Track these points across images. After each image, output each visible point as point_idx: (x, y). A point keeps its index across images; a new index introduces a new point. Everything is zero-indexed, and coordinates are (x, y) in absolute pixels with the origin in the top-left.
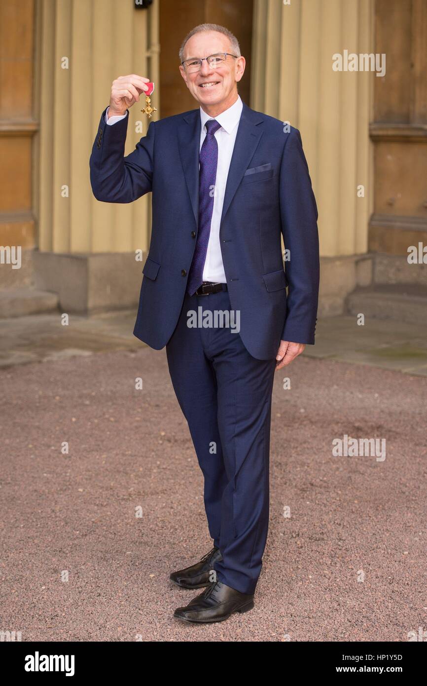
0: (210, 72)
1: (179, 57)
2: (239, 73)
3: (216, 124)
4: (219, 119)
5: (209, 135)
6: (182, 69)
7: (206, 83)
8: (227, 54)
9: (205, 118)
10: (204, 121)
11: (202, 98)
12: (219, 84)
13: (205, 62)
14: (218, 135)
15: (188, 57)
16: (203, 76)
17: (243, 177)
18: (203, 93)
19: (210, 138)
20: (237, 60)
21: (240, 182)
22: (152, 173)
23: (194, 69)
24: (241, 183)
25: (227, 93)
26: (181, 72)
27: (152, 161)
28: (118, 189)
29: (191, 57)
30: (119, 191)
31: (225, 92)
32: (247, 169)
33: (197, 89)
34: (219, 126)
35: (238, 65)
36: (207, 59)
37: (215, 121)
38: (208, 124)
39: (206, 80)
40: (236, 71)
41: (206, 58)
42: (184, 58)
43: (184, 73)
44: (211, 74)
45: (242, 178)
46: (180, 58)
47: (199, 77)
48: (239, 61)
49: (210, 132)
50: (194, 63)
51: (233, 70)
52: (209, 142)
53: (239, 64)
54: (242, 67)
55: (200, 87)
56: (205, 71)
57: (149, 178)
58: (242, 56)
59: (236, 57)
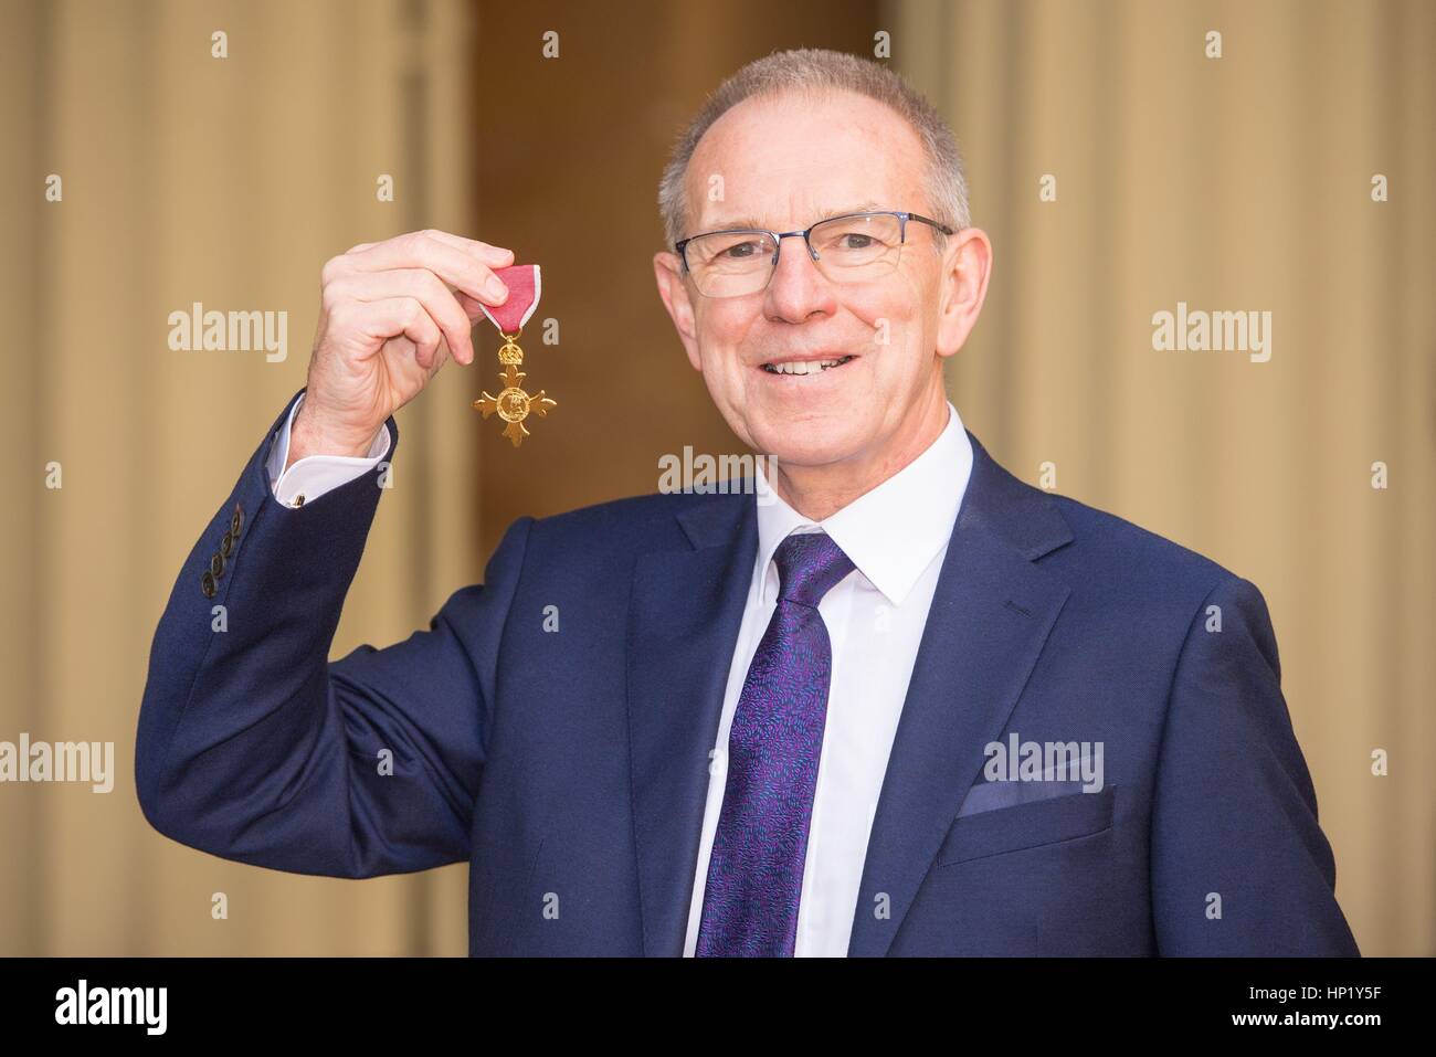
0: (820, 301)
1: (658, 207)
2: (955, 309)
3: (827, 558)
4: (845, 529)
5: (788, 607)
6: (670, 272)
7: (793, 359)
8: (911, 217)
9: (778, 521)
10: (770, 541)
11: (766, 426)
12: (854, 365)
13: (794, 248)
14: (835, 608)
15: (710, 219)
16: (779, 319)
17: (955, 821)
18: (777, 400)
19: (790, 622)
20: (952, 244)
21: (937, 848)
22: (480, 767)
23: (736, 284)
24: (941, 852)
25: (894, 413)
26: (664, 283)
27: (486, 713)
28: (271, 798)
29: (728, 219)
30: (274, 809)
31: (887, 407)
32: (974, 783)
33: (747, 385)
34: (844, 566)
35: (955, 272)
36: (807, 235)
37: (823, 540)
38: (788, 554)
39: (800, 342)
40: (944, 301)
41: (800, 230)
42: (679, 220)
43: (680, 290)
44: (826, 313)
45: (945, 827)
46: (663, 212)
47: (760, 325)
48: (960, 249)
49: (793, 591)
50: (736, 251)
51: (931, 295)
52: (787, 643)
53: (960, 267)
54: (973, 282)
55: (761, 374)
56: (795, 299)
57: (457, 790)
58: (973, 225)
59: (949, 232)
